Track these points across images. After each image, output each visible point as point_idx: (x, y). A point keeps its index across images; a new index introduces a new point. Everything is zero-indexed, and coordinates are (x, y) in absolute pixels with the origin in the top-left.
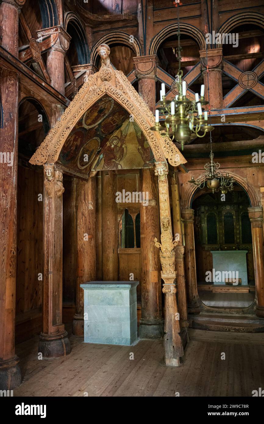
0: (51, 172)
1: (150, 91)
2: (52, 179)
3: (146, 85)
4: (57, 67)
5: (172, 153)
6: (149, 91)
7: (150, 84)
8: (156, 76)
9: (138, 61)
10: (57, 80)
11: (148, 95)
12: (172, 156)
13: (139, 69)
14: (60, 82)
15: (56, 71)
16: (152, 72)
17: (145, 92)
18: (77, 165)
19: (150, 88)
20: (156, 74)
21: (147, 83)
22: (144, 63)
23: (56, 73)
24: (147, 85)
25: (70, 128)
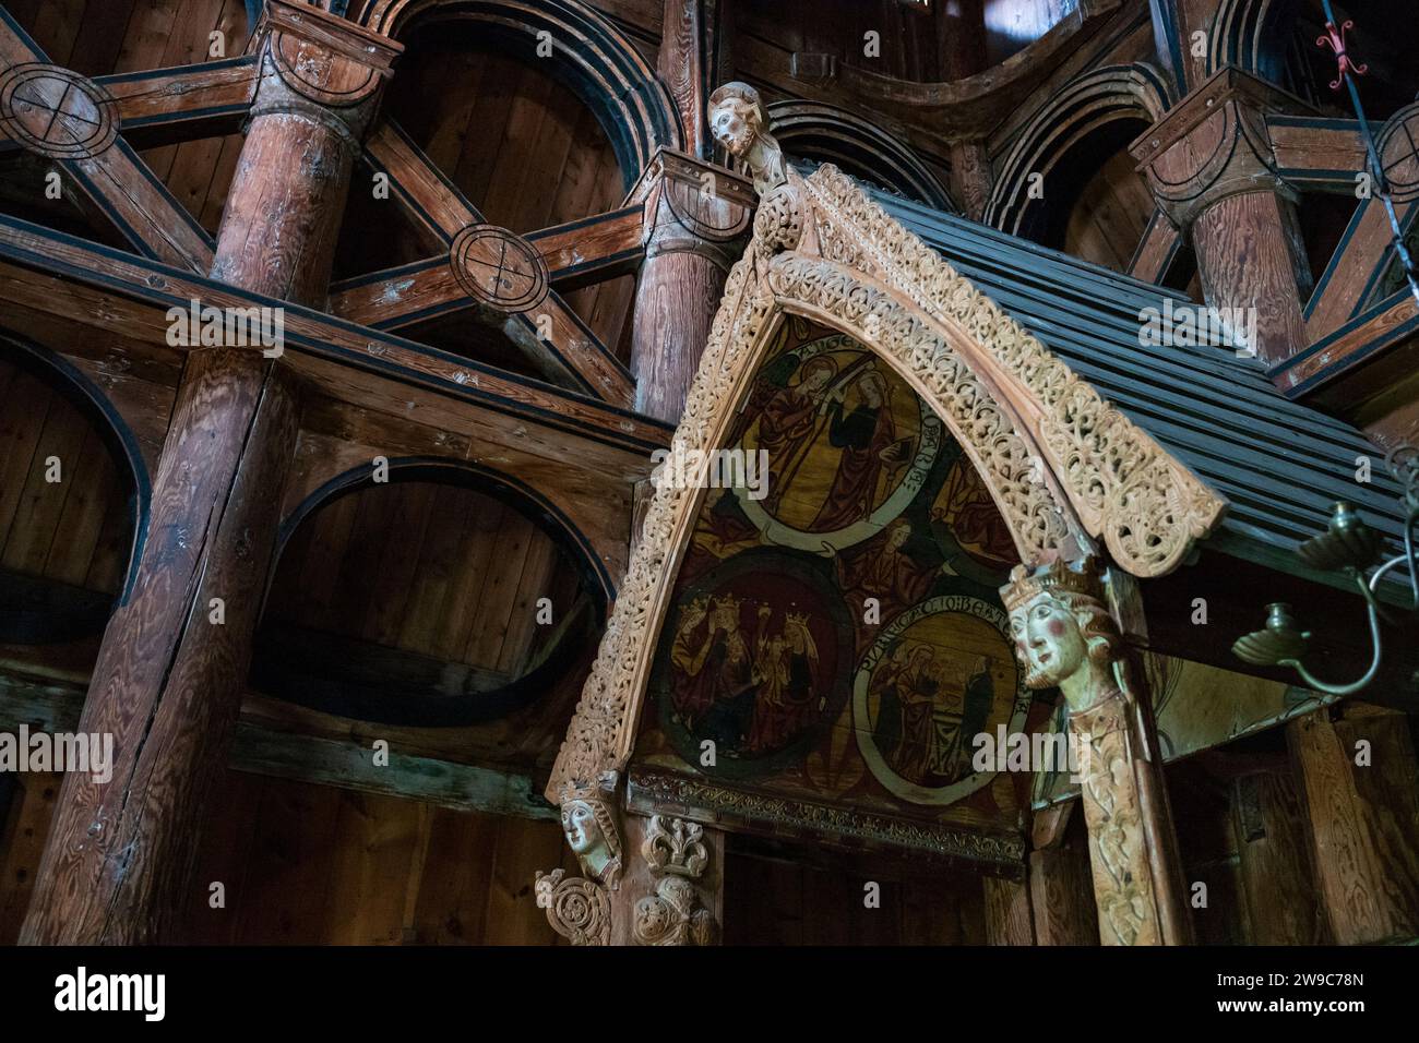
0: (582, 823)
1: (1249, 258)
2: (608, 869)
3: (1219, 235)
4: (663, 317)
5: (1124, 478)
6: (1242, 260)
7: (1243, 222)
8: (1272, 168)
9: (1152, 148)
10: (660, 370)
11: (1240, 280)
12: (1125, 502)
13: (1166, 180)
14: (677, 372)
15: (661, 332)
16: (1234, 160)
17: (1222, 271)
18: (869, 783)
19: (1247, 239)
20: (1270, 160)
21: (1220, 226)
22: (1182, 137)
23: (660, 341)
24: (1223, 236)
25: (664, 560)
